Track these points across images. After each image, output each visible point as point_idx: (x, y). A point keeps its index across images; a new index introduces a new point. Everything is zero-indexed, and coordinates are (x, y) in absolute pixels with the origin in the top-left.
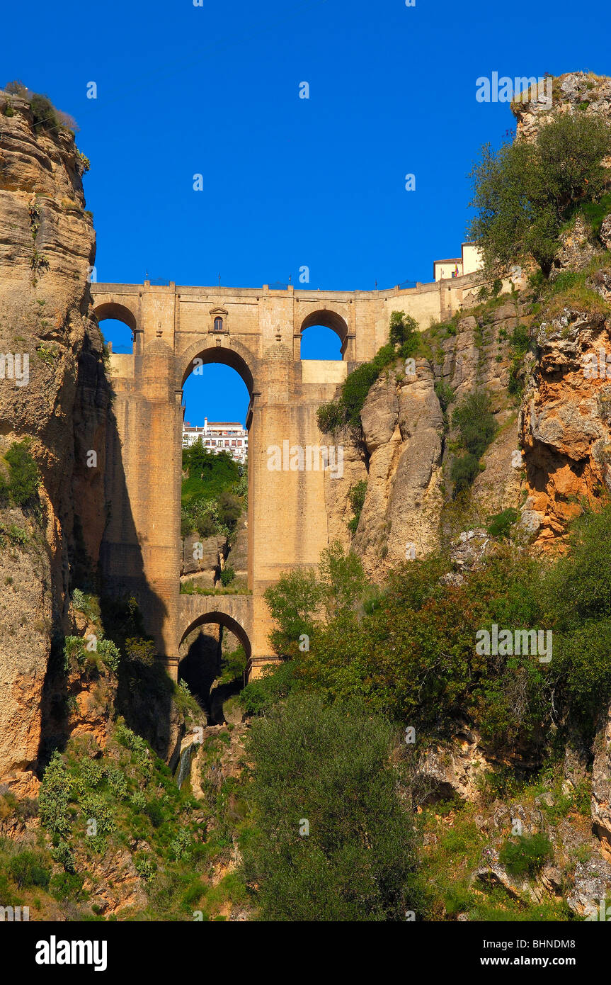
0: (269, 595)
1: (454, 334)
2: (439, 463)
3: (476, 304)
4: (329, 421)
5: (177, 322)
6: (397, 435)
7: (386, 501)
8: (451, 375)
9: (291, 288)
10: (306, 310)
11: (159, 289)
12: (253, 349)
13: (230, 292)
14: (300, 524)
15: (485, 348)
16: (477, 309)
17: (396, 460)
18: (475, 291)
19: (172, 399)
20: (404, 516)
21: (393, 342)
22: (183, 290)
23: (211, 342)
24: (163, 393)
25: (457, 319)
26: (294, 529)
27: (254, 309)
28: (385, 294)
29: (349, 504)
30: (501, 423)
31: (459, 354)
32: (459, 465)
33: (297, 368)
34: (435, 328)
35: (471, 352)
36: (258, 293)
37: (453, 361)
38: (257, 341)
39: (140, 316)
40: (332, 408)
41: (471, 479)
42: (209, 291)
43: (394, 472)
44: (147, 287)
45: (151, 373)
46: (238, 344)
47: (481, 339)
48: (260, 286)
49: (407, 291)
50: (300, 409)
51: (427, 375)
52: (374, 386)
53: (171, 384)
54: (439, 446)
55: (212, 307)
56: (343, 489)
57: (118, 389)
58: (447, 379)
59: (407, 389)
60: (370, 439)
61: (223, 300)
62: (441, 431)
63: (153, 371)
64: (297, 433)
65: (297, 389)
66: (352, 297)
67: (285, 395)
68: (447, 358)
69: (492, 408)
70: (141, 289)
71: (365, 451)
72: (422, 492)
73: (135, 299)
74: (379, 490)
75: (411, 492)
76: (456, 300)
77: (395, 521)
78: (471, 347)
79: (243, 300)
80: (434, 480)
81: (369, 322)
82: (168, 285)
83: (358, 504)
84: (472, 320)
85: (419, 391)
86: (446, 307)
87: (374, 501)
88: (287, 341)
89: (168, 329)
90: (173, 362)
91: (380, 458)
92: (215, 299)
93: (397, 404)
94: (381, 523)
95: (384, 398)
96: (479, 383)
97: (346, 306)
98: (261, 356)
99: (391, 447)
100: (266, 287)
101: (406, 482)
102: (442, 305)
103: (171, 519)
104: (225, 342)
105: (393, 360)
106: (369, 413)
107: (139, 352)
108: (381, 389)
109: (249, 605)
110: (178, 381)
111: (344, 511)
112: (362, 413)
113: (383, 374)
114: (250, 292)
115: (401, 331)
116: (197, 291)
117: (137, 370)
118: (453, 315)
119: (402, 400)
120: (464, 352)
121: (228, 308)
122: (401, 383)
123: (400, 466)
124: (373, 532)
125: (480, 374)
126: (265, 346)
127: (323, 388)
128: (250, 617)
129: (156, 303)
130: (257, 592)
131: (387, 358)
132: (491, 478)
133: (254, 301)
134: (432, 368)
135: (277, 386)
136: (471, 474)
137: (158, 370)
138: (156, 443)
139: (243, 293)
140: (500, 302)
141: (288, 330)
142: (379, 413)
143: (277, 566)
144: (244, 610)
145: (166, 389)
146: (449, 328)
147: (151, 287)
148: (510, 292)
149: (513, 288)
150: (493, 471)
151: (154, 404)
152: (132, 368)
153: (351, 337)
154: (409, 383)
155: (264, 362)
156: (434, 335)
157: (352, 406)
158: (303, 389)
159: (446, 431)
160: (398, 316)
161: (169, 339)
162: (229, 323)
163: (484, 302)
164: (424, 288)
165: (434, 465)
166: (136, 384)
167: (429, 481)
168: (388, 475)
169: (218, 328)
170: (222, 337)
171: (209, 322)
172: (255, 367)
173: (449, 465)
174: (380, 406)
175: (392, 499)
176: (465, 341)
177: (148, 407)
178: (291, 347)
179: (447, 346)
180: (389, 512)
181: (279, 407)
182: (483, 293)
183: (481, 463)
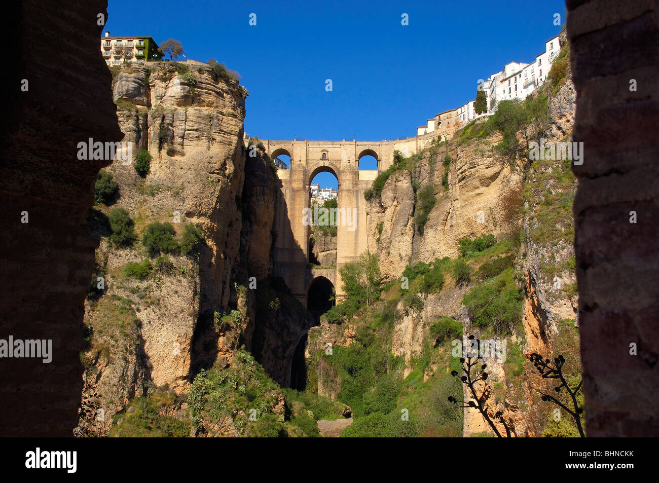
0: (341, 271)
1: (421, 159)
2: (413, 215)
3: (431, 146)
4: (369, 196)
5: (307, 156)
6: (395, 203)
7: (391, 231)
8: (419, 177)
9: (354, 141)
10: (361, 149)
11: (300, 142)
12: (338, 166)
13: (329, 143)
14: (356, 240)
15: (433, 165)
16: (431, 148)
17: (395, 213)
18: (430, 141)
19: (304, 188)
20: (396, 238)
21: (395, 163)
22: (310, 143)
23: (321, 164)
24: (301, 185)
25: (422, 152)
26: (353, 242)
27: (339, 150)
28: (394, 142)
29: (377, 231)
30: (438, 199)
31: (422, 168)
32: (419, 217)
33: (356, 174)
34: (414, 156)
35: (427, 167)
36: (341, 143)
37: (420, 171)
38: (340, 163)
39: (292, 154)
40: (370, 191)
41: (424, 223)
42: (321, 143)
43: (394, 219)
44: (295, 142)
45: (295, 177)
46: (332, 164)
47: (432, 162)
48: (342, 140)
49: (403, 141)
50: (357, 191)
51: (408, 178)
52: (387, 182)
53: (304, 182)
54: (412, 208)
55: (321, 149)
56: (374, 225)
57: (283, 184)
58: (417, 179)
59: (399, 184)
60: (385, 204)
61: (327, 146)
62: (413, 202)
63: (297, 176)
64: (355, 201)
65: (356, 183)
66: (380, 143)
67: (351, 185)
68: (417, 170)
69: (434, 193)
70: (293, 142)
71: (383, 209)
72: (404, 228)
73: (290, 147)
74: (387, 226)
75: (400, 228)
76: (423, 144)
77: (393, 241)
78: (427, 165)
79: (335, 146)
80: (410, 223)
81: (387, 154)
82: (304, 140)
83: (380, 232)
84: (428, 153)
85: (405, 184)
86: (418, 147)
87: (386, 231)
88: (352, 163)
89: (304, 159)
90: (305, 172)
91: (389, 212)
92: (323, 146)
93: (395, 189)
94: (388, 241)
95: (390, 187)
96: (430, 181)
97: (378, 148)
98: (341, 169)
99: (393, 208)
100: (344, 140)
101: (397, 224)
102: (417, 147)
103: (303, 237)
104: (327, 164)
105: (395, 170)
106: (385, 193)
107: (292, 168)
108: (389, 183)
109: (335, 273)
110: (307, 180)
111: (374, 234)
112: (382, 193)
113: (390, 177)
114: (337, 143)
115: (398, 158)
116: (316, 142)
117: (291, 176)
118: (422, 150)
119: (397, 188)
120: (425, 167)
121: (328, 149)
122: (397, 181)
123: (396, 217)
124: (385, 245)
125: (431, 177)
126: (343, 165)
127: (367, 182)
128: (335, 279)
129: (299, 148)
130: (338, 268)
131: (393, 170)
132: (432, 224)
133: (340, 146)
134: (411, 174)
135: (348, 182)
136: (424, 221)
137: (299, 176)
138: (297, 206)
139: (335, 143)
140: (439, 145)
141: (353, 158)
142: (388, 193)
143: (346, 257)
144: (333, 275)
145: (302, 184)
146: (418, 157)
147: (297, 142)
148: (445, 141)
149: (446, 139)
150: (433, 220)
151: (297, 190)
152: (289, 175)
153: (379, 161)
154: (401, 181)
155: (343, 172)
156: (413, 159)
157: (378, 190)
158: (359, 183)
159: (416, 201)
160: (396, 152)
161: (304, 163)
162: (329, 156)
163: (434, 145)
164: (410, 139)
165: (410, 217)
166: (290, 182)
167: (407, 224)
168: (392, 220)
169: (324, 157)
170: (325, 161)
171: (321, 155)
172: (339, 174)
173: (416, 216)
174: (389, 190)
175: (392, 230)
176: (425, 163)
177: (294, 191)
178: (354, 165)
179: (418, 164)
180: (391, 236)
181: (348, 191)
182: (434, 141)
183: (428, 217)
